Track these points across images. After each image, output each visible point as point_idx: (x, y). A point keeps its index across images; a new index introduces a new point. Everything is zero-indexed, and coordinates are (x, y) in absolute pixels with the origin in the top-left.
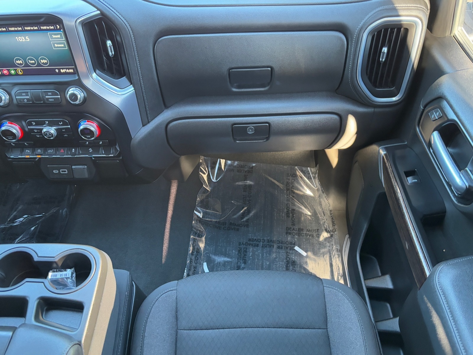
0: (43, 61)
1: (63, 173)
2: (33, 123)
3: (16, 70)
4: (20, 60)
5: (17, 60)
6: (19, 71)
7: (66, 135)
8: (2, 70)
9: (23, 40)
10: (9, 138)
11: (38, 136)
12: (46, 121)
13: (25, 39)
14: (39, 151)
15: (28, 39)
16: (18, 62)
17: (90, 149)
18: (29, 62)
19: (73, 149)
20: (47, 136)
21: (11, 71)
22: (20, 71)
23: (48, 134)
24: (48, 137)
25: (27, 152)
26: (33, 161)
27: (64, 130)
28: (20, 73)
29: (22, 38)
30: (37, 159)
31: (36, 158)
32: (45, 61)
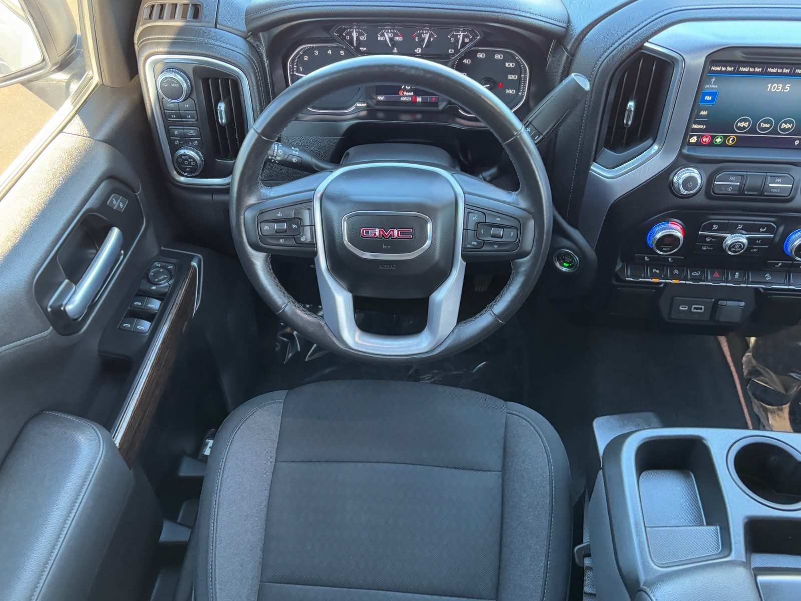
0: (784, 126)
1: (695, 311)
2: (714, 226)
3: (725, 137)
4: (745, 120)
5: (741, 121)
6: (732, 139)
7: (755, 250)
8: (702, 136)
9: (779, 89)
10: (664, 249)
11: (705, 249)
12: (741, 224)
13: (783, 88)
14: (676, 272)
15: (787, 89)
16: (742, 124)
17: (768, 275)
18: (760, 125)
19: (737, 273)
20: (734, 249)
21: (717, 138)
22: (733, 141)
23: (737, 246)
24: (732, 252)
25: (655, 272)
26: (653, 288)
27: (760, 241)
28: (730, 142)
29: (778, 86)
30: (662, 286)
31: (660, 283)
32: (788, 126)
